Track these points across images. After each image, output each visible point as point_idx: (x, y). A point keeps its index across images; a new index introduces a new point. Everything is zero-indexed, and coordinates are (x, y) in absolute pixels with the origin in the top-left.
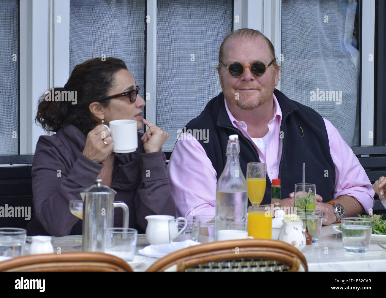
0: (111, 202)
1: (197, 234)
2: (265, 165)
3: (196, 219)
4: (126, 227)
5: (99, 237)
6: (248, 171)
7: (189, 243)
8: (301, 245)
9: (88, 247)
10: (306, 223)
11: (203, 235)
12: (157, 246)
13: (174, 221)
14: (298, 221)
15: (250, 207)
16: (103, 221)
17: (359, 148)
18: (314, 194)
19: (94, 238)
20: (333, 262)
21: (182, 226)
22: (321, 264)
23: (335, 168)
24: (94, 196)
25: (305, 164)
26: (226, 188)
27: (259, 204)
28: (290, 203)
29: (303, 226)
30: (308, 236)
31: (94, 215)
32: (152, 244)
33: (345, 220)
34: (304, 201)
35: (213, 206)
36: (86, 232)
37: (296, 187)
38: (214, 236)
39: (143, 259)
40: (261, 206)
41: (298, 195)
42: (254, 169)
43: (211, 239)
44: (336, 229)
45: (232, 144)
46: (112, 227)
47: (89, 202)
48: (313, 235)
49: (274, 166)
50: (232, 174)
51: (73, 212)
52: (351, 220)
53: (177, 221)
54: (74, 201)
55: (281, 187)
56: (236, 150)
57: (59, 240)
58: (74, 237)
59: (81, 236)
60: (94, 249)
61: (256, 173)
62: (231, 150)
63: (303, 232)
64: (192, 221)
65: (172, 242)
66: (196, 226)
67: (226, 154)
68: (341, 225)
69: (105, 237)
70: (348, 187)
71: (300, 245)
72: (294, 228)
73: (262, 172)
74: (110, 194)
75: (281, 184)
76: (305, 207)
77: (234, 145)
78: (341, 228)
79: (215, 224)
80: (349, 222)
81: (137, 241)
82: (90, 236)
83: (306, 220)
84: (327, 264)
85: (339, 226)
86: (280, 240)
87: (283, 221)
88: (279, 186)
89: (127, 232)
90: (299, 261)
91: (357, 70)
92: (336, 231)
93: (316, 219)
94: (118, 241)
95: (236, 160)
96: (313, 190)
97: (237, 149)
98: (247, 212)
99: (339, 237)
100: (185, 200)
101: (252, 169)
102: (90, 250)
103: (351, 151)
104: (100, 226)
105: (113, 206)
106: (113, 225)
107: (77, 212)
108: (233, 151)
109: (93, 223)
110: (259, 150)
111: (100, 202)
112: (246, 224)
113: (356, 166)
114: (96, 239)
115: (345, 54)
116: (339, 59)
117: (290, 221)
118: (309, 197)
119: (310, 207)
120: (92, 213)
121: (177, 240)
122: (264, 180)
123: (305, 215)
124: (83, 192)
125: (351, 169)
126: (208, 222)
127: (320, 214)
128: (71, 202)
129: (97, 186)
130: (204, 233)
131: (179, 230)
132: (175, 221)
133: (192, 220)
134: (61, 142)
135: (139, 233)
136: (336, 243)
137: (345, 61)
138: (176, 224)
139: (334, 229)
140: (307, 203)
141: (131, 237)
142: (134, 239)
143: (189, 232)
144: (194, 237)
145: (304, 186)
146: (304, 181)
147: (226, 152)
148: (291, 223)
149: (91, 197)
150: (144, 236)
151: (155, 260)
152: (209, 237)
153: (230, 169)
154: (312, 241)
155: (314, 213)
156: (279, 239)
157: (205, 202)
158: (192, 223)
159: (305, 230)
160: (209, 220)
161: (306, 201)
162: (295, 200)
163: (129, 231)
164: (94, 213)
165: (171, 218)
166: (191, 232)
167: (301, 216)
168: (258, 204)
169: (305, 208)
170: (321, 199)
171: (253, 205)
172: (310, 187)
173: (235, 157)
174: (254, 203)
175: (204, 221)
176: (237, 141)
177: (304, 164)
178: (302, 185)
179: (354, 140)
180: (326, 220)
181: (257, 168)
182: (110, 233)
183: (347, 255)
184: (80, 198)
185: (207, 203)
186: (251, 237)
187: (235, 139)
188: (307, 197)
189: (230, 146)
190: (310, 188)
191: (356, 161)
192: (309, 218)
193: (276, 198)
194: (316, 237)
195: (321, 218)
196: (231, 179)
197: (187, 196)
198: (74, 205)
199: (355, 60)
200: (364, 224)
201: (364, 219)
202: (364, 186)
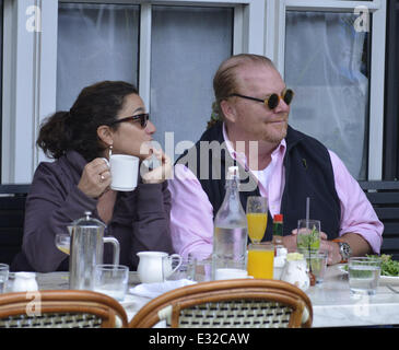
0: (101, 236)
1: (193, 272)
2: (266, 199)
4: (116, 264)
5: (87, 274)
6: (248, 205)
7: (185, 282)
8: (305, 286)
9: (75, 285)
11: (199, 273)
12: (149, 285)
13: (167, 258)
14: (302, 260)
15: (250, 245)
16: (92, 257)
17: (366, 183)
18: (319, 232)
19: (82, 276)
20: (339, 304)
21: (176, 264)
22: (327, 307)
23: (341, 203)
24: (82, 230)
26: (224, 223)
28: (292, 240)
29: (306, 265)
30: (312, 277)
31: (82, 250)
32: (144, 283)
33: (352, 259)
34: (307, 238)
35: (209, 243)
36: (73, 267)
38: (211, 275)
39: (134, 299)
40: (262, 243)
41: (301, 232)
42: (254, 203)
43: (207, 279)
44: (341, 269)
46: (101, 264)
49: (275, 201)
51: (59, 247)
52: (358, 260)
53: (171, 258)
54: (61, 235)
55: (283, 223)
57: (44, 276)
58: (60, 273)
59: (68, 272)
60: (81, 287)
61: (257, 208)
63: (306, 272)
65: (166, 281)
66: (191, 264)
68: (347, 265)
69: (94, 274)
70: (354, 224)
72: (297, 267)
73: (263, 207)
74: (99, 228)
75: (283, 221)
76: (309, 245)
78: (346, 269)
79: (212, 262)
80: (356, 262)
81: (129, 279)
82: (77, 273)
84: (332, 307)
85: (345, 266)
86: (282, 280)
87: (285, 260)
88: (281, 222)
89: (117, 270)
90: (303, 303)
91: (364, 100)
92: (342, 272)
94: (107, 279)
96: (317, 227)
99: (345, 277)
100: (179, 236)
102: (76, 288)
104: (89, 262)
105: (103, 241)
107: (64, 247)
109: (81, 259)
111: (89, 236)
113: (363, 201)
114: (84, 276)
115: (353, 81)
116: (346, 86)
117: (293, 259)
118: (313, 235)
119: (314, 245)
120: (80, 249)
121: (171, 278)
122: (266, 216)
123: (309, 253)
125: (358, 205)
129: (86, 219)
130: (201, 271)
131: (173, 268)
132: (169, 258)
134: (62, 171)
135: (130, 270)
136: (341, 285)
137: (352, 89)
138: (170, 261)
140: (310, 241)
141: (122, 275)
142: (125, 277)
143: (183, 270)
144: (189, 275)
145: (308, 222)
148: (294, 262)
149: (79, 230)
150: (135, 274)
151: (149, 300)
152: (205, 276)
155: (318, 251)
156: (280, 280)
158: (187, 260)
159: (308, 270)
161: (310, 239)
163: (119, 268)
164: (82, 248)
165: (165, 255)
166: (186, 271)
168: (259, 241)
169: (309, 247)
170: (326, 237)
171: (253, 243)
172: (314, 224)
174: (254, 240)
175: (200, 259)
178: (306, 221)
179: (360, 174)
180: (331, 260)
181: (258, 202)
182: (99, 270)
183: (353, 297)
185: (203, 239)
186: (251, 277)
188: (311, 235)
191: (364, 196)
192: (313, 257)
193: (277, 235)
197: (181, 232)
198: (61, 239)
199: (363, 87)
200: (372, 264)
201: (372, 259)
202: (372, 223)
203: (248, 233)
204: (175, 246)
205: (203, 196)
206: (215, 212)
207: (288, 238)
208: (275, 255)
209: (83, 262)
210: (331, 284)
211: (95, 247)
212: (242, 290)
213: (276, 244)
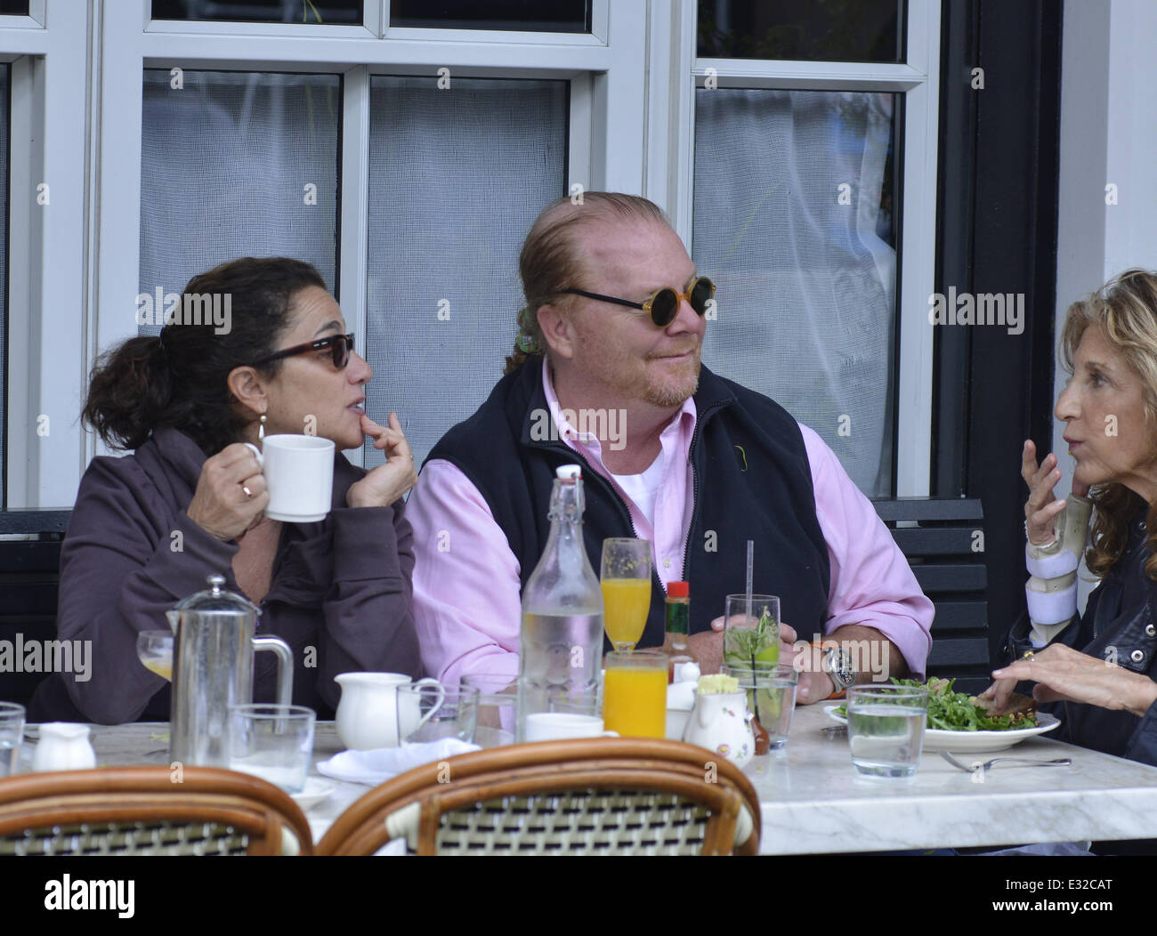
0: (247, 636)
1: (471, 723)
2: (649, 545)
3: (467, 684)
4: (285, 704)
6: (605, 560)
7: (452, 746)
8: (742, 755)
10: (755, 698)
11: (486, 725)
12: (365, 754)
13: (410, 688)
14: (734, 693)
15: (609, 654)
16: (225, 686)
17: (891, 505)
18: (777, 624)
19: (201, 732)
20: (826, 799)
21: (431, 702)
22: (794, 805)
23: (830, 553)
24: (202, 619)
25: (752, 542)
26: (547, 603)
27: (634, 646)
28: (712, 644)
29: (746, 704)
30: (759, 733)
31: (202, 669)
32: (354, 749)
33: (857, 690)
34: (749, 641)
35: (510, 652)
36: (180, 714)
37: (729, 603)
38: (514, 730)
39: (330, 788)
40: (638, 651)
41: (734, 626)
42: (621, 554)
43: (506, 738)
44: (831, 713)
45: (564, 488)
46: (249, 703)
47: (189, 635)
48: (773, 730)
49: (672, 547)
50: (562, 567)
51: (147, 662)
52: (872, 690)
53: (418, 689)
54: (150, 634)
55: (691, 602)
56: (575, 504)
57: (110, 733)
58: (148, 726)
59: (167, 724)
60: (201, 759)
61: (626, 565)
62: (562, 504)
63: (746, 721)
64: (457, 688)
65: (405, 744)
66: (467, 701)
67: (549, 514)
68: (846, 705)
69: (231, 726)
70: (863, 603)
71: (739, 756)
72: (725, 710)
73: (640, 563)
74: (245, 617)
75: (689, 596)
76: (753, 655)
77: (570, 493)
78: (843, 712)
79: (518, 697)
80: (866, 697)
81: (315, 741)
82: (191, 725)
83: (755, 690)
84: (809, 804)
85: (838, 707)
86: (687, 740)
87: (695, 691)
88: (684, 600)
89: (288, 716)
90: (738, 797)
91: (888, 302)
92: (832, 720)
93: (781, 687)
94: (262, 740)
95: (573, 531)
96: (773, 611)
97: (578, 501)
98: (603, 668)
99: (841, 734)
100: (437, 635)
101: (617, 555)
103: (870, 509)
104: (219, 699)
105: (252, 648)
106: (251, 696)
107: (159, 661)
108: (566, 507)
109: (200, 692)
110: (633, 505)
111: (218, 635)
112: (598, 698)
113: (884, 548)
114: (207, 732)
115: (858, 258)
116: (842, 271)
117: (714, 691)
118: (762, 631)
119: (765, 656)
120: (197, 666)
121: (418, 737)
122: (646, 584)
123: (752, 675)
124: (174, 609)
125: (871, 557)
126: (498, 693)
127: (791, 676)
128: (141, 634)
129: (211, 594)
130: (490, 720)
131: (424, 712)
132: (413, 688)
133: (457, 685)
134: (147, 477)
135: (319, 718)
136: (831, 752)
137: (856, 276)
138: (417, 696)
139: (828, 715)
140: (756, 645)
141: (300, 730)
142: (306, 734)
143: (450, 717)
144: (462, 729)
145: (749, 601)
146: (749, 588)
147: (549, 511)
148: (717, 697)
149: (194, 622)
150: (330, 727)
151: (361, 791)
152: (501, 731)
153: (557, 554)
154: (769, 746)
155: (775, 671)
156: (683, 740)
157: (489, 640)
158: (456, 693)
159: (751, 717)
160: (502, 688)
161: (754, 640)
162: (726, 638)
163: (292, 712)
164: (202, 664)
165: (404, 680)
166: (454, 718)
167: (743, 680)
168: (630, 647)
169: (753, 659)
170: (794, 634)
171: (617, 650)
172: (765, 604)
173: (572, 522)
174: (618, 643)
175: (489, 689)
176: (577, 480)
177: (751, 544)
178: (745, 597)
179: (878, 482)
180: (805, 690)
181: (627, 553)
182: (245, 718)
183: (861, 783)
184: (165, 626)
185: (495, 642)
186: (613, 734)
187: (573, 475)
188: (757, 630)
189: (559, 493)
190: (766, 607)
192: (763, 684)
193: (677, 632)
194: (780, 734)
195: (793, 684)
196: (560, 581)
198: (150, 643)
199: (883, 273)
200: (906, 702)
201: (906, 689)
202: (906, 601)
203: (603, 625)
204: (429, 658)
205: (495, 536)
206: (524, 576)
207: (701, 639)
208: (671, 681)
209: (203, 698)
210: (807, 750)
211: (233, 661)
212: (590, 765)
213: (673, 653)
